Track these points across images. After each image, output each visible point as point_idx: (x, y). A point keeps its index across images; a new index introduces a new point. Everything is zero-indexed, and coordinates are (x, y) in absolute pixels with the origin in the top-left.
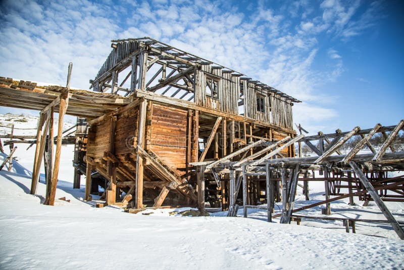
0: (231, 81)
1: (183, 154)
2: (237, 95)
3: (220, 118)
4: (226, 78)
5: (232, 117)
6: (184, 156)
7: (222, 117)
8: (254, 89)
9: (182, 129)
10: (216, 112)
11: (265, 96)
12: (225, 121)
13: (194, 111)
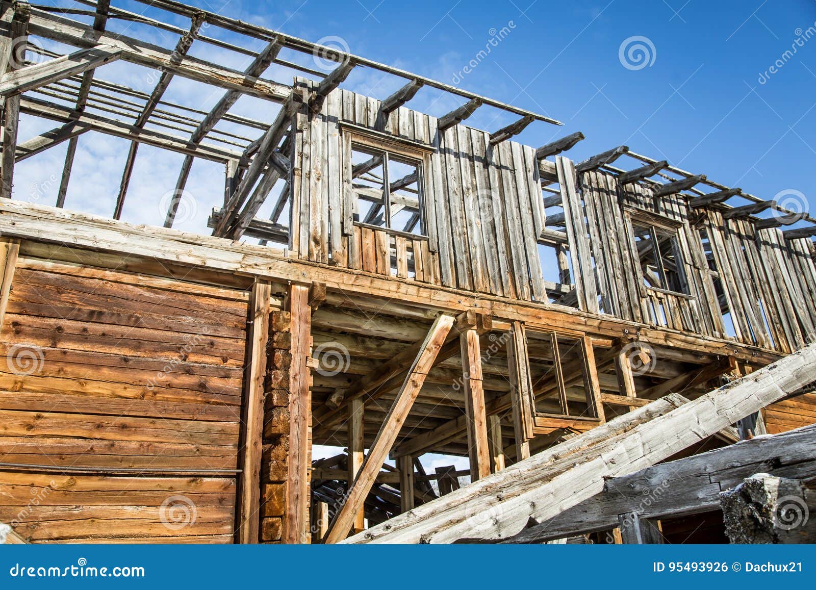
0: (486, 164)
1: (213, 514)
2: (527, 217)
3: (445, 322)
4: (464, 149)
5: (510, 312)
6: (219, 523)
7: (457, 313)
8: (614, 198)
9: (215, 382)
10: (413, 290)
11: (677, 225)
12: (473, 335)
13: (282, 289)
